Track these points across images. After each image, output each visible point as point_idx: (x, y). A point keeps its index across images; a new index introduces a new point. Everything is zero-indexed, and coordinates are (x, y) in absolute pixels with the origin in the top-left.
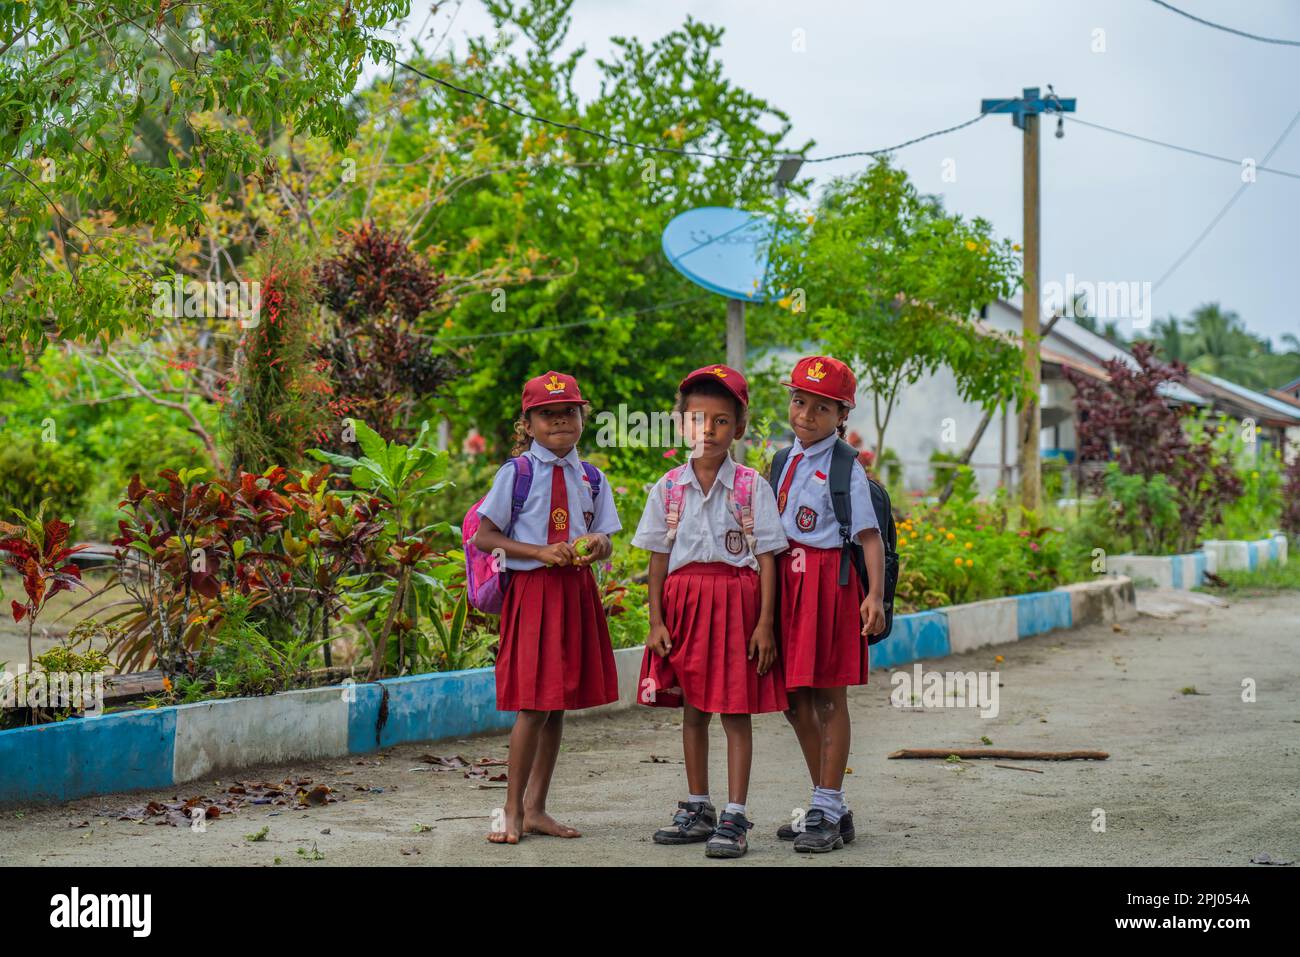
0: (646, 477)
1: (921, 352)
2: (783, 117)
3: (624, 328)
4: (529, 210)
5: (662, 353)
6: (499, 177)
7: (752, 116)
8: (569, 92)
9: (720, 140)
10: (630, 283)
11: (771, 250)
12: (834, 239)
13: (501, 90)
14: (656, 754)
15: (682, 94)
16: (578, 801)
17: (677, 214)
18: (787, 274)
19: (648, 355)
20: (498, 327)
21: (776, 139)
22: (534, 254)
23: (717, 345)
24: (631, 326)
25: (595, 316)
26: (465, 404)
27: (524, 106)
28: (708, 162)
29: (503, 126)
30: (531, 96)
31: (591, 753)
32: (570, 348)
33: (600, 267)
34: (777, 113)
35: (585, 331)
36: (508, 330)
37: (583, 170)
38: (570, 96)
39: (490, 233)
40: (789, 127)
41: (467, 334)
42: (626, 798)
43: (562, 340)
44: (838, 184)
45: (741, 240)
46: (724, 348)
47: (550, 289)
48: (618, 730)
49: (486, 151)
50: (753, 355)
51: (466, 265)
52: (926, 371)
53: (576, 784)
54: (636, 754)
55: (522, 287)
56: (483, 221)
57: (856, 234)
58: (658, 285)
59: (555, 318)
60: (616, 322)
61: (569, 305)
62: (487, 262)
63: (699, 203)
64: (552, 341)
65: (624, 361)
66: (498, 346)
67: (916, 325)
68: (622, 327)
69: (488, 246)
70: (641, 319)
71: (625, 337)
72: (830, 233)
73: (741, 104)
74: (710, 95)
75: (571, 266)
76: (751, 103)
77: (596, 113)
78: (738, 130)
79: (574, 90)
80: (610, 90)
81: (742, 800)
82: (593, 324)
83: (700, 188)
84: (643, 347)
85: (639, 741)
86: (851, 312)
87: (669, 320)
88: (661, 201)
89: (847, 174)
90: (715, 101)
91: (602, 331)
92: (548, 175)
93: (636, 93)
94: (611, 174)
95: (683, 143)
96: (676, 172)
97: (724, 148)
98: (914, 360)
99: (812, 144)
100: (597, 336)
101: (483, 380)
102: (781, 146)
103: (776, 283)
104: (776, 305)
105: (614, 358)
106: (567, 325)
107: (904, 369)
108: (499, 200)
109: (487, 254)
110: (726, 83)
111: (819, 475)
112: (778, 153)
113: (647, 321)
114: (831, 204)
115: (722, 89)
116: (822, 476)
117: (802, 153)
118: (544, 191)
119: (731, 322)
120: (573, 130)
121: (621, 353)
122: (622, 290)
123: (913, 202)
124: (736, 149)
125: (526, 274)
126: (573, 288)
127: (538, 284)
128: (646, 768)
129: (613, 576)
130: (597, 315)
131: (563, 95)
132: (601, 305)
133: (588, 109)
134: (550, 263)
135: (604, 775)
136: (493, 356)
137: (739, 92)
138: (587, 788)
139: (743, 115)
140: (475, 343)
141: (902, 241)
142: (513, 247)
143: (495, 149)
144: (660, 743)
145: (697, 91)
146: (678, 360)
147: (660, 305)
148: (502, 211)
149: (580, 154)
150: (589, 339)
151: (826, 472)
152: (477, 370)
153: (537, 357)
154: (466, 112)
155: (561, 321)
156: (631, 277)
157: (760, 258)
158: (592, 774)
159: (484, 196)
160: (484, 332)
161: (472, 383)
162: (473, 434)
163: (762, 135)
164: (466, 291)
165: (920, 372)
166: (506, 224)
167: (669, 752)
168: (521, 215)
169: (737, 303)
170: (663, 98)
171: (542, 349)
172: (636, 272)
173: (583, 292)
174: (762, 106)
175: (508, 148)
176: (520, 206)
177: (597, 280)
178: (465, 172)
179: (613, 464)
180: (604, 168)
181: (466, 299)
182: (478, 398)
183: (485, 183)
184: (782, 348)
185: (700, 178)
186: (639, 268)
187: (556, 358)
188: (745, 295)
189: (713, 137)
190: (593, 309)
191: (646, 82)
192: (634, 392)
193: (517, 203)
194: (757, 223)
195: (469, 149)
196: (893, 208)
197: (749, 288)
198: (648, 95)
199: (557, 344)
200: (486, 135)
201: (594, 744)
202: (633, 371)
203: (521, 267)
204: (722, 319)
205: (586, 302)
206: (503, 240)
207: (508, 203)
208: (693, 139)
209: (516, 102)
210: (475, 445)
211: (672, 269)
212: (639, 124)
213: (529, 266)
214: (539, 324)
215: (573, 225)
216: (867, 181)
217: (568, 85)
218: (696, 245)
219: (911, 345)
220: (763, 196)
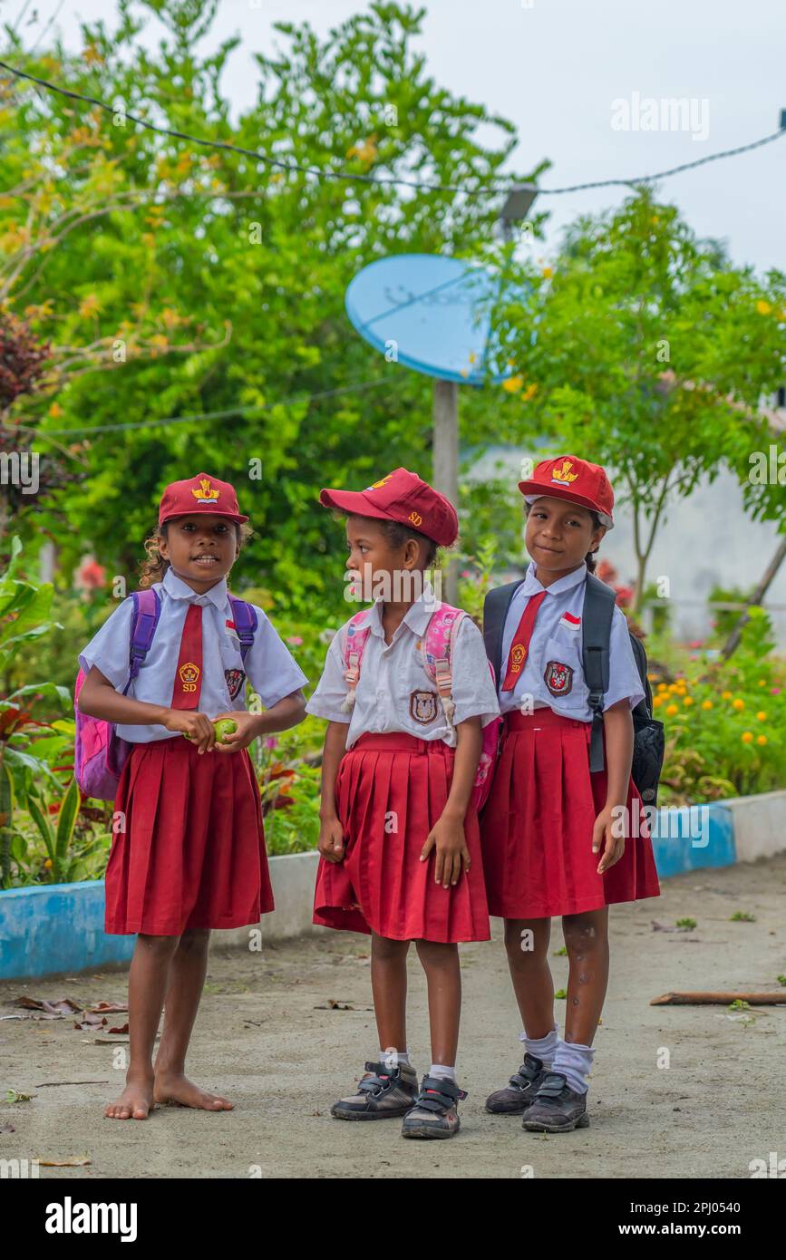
0: (321, 622)
1: (697, 453)
2: (509, 127)
3: (290, 416)
4: (165, 259)
5: (345, 453)
6: (121, 216)
7: (465, 127)
8: (216, 97)
9: (422, 162)
10: (299, 359)
11: (494, 312)
12: (579, 297)
13: (126, 94)
14: (336, 997)
15: (370, 100)
16: (229, 1060)
17: (366, 263)
18: (515, 346)
19: (325, 455)
20: (121, 416)
21: (497, 159)
22: (172, 317)
23: (418, 444)
24: (299, 415)
25: (252, 403)
26: (76, 521)
27: (161, 122)
28: (406, 193)
29: (130, 143)
30: (165, 102)
31: (247, 996)
32: (218, 447)
33: (259, 336)
34: (500, 122)
35: (237, 423)
36: (134, 420)
37: (237, 202)
38: (220, 104)
39: (111, 292)
40: (515, 143)
41: (79, 427)
42: (294, 1057)
43: (208, 435)
44: (585, 224)
45: (453, 300)
46: (429, 446)
47: (191, 367)
48: (284, 965)
49: (105, 176)
50: (469, 457)
51: (78, 333)
52: (704, 477)
53: (226, 1038)
54: (307, 998)
55: (153, 363)
56: (102, 274)
57: (608, 291)
58: (340, 360)
59: (199, 405)
60: (278, 410)
61: (216, 389)
62: (106, 328)
63: (395, 248)
64: (192, 438)
65: (291, 464)
66: (121, 443)
67: (690, 417)
68: (286, 418)
69: (110, 308)
70: (315, 407)
71: (291, 431)
72: (574, 291)
73: (450, 112)
74: (407, 99)
75: (220, 335)
76: (463, 110)
77: (252, 125)
78: (444, 144)
79: (223, 94)
80: (271, 94)
81: (450, 1060)
82: (247, 413)
83: (396, 228)
84: (319, 444)
85: (312, 980)
86: (601, 397)
87: (353, 410)
88: (343, 247)
89: (596, 212)
90: (414, 107)
91: (262, 423)
92: (187, 209)
93: (309, 97)
94: (273, 210)
95: (373, 166)
96: (363, 207)
97: (427, 173)
98: (686, 465)
99: (546, 165)
100: (254, 429)
101: (100, 488)
102: (504, 169)
103: (499, 358)
104: (498, 390)
105: (278, 458)
106: (214, 415)
107: (674, 476)
108: (122, 248)
109: (108, 319)
110: (430, 83)
111: (568, 617)
112: (502, 178)
113: (323, 411)
114: (576, 251)
115: (425, 91)
116: (575, 621)
117: (531, 179)
118: (181, 237)
119: (439, 411)
120: (219, 144)
121: (289, 452)
122: (289, 369)
123: (687, 248)
124: (443, 172)
125: (160, 344)
126: (222, 366)
127: (175, 359)
128: (322, 1017)
129: (279, 756)
130: (254, 401)
131: (209, 103)
132: (260, 388)
133: (242, 121)
134: (192, 331)
135: (265, 1026)
136: (114, 456)
137: (444, 94)
138: (242, 1044)
139: (454, 126)
140: (92, 438)
141: (671, 304)
142: (142, 309)
143: (120, 176)
144: (340, 982)
145: (392, 94)
146: (365, 462)
147: (342, 389)
148: (126, 263)
149: (232, 180)
150: (246, 434)
151: (579, 615)
152: (93, 475)
153: (173, 459)
154: (79, 124)
155: (206, 410)
156: (302, 351)
157: (478, 323)
158: (248, 1025)
159: (102, 242)
160: (103, 423)
161: (86, 493)
162: (87, 562)
163: (477, 152)
164: (78, 368)
165: (695, 479)
166: (132, 279)
167: (352, 995)
168: (152, 267)
169: (447, 386)
170: (345, 105)
171: (179, 447)
172: (308, 345)
173: (235, 371)
174: (479, 113)
175: (136, 173)
176: (152, 254)
177: (255, 355)
178: (78, 207)
179: (277, 602)
180: (264, 200)
181: (78, 378)
182: (94, 513)
183: (102, 223)
184: (507, 447)
185: (395, 213)
186: (315, 339)
187: (199, 460)
188: (458, 375)
189: (413, 156)
190: (249, 394)
191: (322, 83)
192: (311, 501)
193: (148, 250)
194: (474, 277)
195: (83, 175)
196: (661, 257)
197: (464, 366)
198: (326, 101)
199: (200, 441)
200: (109, 156)
201: (252, 984)
202: (306, 475)
203: (153, 334)
204: (427, 410)
205: (239, 383)
206: (129, 299)
207: (134, 252)
208: (388, 160)
209: (146, 111)
210: (90, 576)
211: (358, 339)
212: (311, 140)
213: (164, 333)
214: (176, 414)
215: (223, 279)
216: (623, 220)
217: (215, 87)
218: (391, 306)
219: (683, 443)
220: (482, 239)
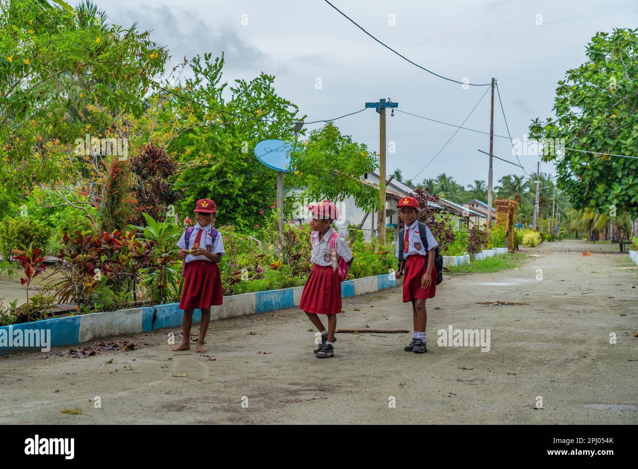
0: (248, 233)
1: (344, 191)
2: (296, 107)
3: (240, 181)
4: (208, 139)
5: (254, 190)
6: (196, 129)
7: (285, 106)
8: (220, 98)
9: (274, 116)
10: (242, 166)
11: (291, 154)
12: (313, 151)
13: (197, 97)
14: (252, 331)
15: (260, 99)
16: (224, 348)
17: (259, 141)
18: (298, 163)
19: (249, 191)
20: (196, 181)
21: (293, 115)
22: (209, 155)
23: (273, 187)
24: (243, 180)
25: (230, 177)
26: (184, 208)
27: (206, 104)
28: (270, 123)
29: (198, 110)
30: (208, 100)
31: (229, 331)
32: (221, 188)
33: (232, 160)
34: (293, 106)
35: (227, 182)
36: (199, 182)
37: (226, 125)
38: (221, 100)
39: (193, 148)
40: (298, 111)
41: (185, 183)
42: (241, 347)
43: (218, 185)
44: (315, 132)
45: (282, 151)
46: (276, 188)
47: (213, 168)
48: (238, 323)
49: (192, 119)
50: (286, 191)
51: (185, 159)
52: (346, 197)
53: (223, 342)
54: (245, 332)
55: (204, 167)
56: (191, 144)
57: (321, 149)
58: (253, 166)
59: (216, 178)
60: (237, 179)
61: (220, 173)
62: (192, 158)
63: (267, 138)
64: (214, 186)
65: (240, 193)
66: (196, 188)
67: (343, 181)
68: (239, 181)
69: (193, 152)
70: (246, 178)
71: (240, 184)
72: (312, 149)
73: (281, 103)
74: (270, 99)
75: (221, 160)
76: (285, 102)
77: (230, 106)
78: (280, 111)
79: (222, 98)
80: (235, 98)
82: (229, 180)
83: (267, 132)
84: (247, 188)
85: (246, 327)
86: (320, 176)
87: (256, 179)
88: (254, 137)
89: (318, 129)
90: (272, 101)
91: (233, 182)
92: (213, 127)
93: (245, 99)
94: (236, 128)
95: (261, 117)
96: (258, 127)
97: (275, 118)
98: (342, 193)
99: (306, 116)
100: (231, 184)
101: (190, 199)
102: (295, 118)
103: (293, 166)
104: (294, 173)
105: (237, 192)
106: (220, 180)
107: (339, 196)
108: (196, 137)
109: (192, 155)
110: (276, 95)
112: (294, 120)
113: (248, 179)
114: (313, 138)
115: (274, 98)
117: (302, 120)
118: (211, 135)
119: (278, 180)
120: (222, 111)
121: (239, 190)
122: (239, 168)
123: (340, 137)
124: (280, 119)
125: (206, 162)
126: (222, 168)
127: (210, 166)
128: (248, 337)
129: (237, 269)
131: (219, 100)
132: (232, 173)
133: (227, 105)
134: (214, 159)
135: (234, 339)
136: (194, 191)
137: (280, 98)
138: (227, 344)
139: (282, 106)
140: (188, 186)
141: (337, 152)
142: (201, 153)
143: (196, 118)
144: (253, 328)
145: (266, 98)
146: (259, 192)
147: (253, 173)
148: (197, 141)
149: (224, 119)
150: (228, 185)
152: (188, 196)
153: (210, 192)
154: (185, 105)
155: (218, 179)
156: (243, 163)
157: (287, 157)
158: (229, 339)
159: (191, 135)
160: (191, 182)
161: (186, 201)
162: (187, 218)
163: (289, 113)
164: (185, 168)
165: (344, 197)
166: (199, 145)
167: (256, 331)
168: (203, 142)
169: (281, 173)
170: (254, 100)
171: (211, 189)
173: (225, 169)
174: (289, 103)
175: (200, 118)
176: (204, 139)
177: (230, 165)
178: (185, 127)
179: (237, 229)
180: (234, 125)
181: (185, 171)
182: (189, 205)
183: (191, 131)
184: (296, 189)
185: (267, 129)
186: (246, 160)
187: (216, 192)
188: (282, 170)
189: (271, 114)
190: (229, 175)
191: (248, 95)
192: (244, 203)
193: (203, 137)
194: (287, 145)
195: (186, 118)
196: (334, 140)
197: (284, 168)
198: (249, 100)
199: (217, 187)
200: (193, 113)
201: (230, 328)
202: (244, 196)
203: (204, 160)
204: (275, 178)
205: (226, 172)
206: (198, 150)
207: (200, 138)
208: (265, 115)
209: (203, 102)
210: (188, 222)
211: (258, 161)
212: (245, 110)
213: (207, 160)
214: (210, 180)
215: (222, 146)
216: (324, 131)
217: (220, 96)
218: (265, 152)
219: (341, 188)
220: (290, 135)
